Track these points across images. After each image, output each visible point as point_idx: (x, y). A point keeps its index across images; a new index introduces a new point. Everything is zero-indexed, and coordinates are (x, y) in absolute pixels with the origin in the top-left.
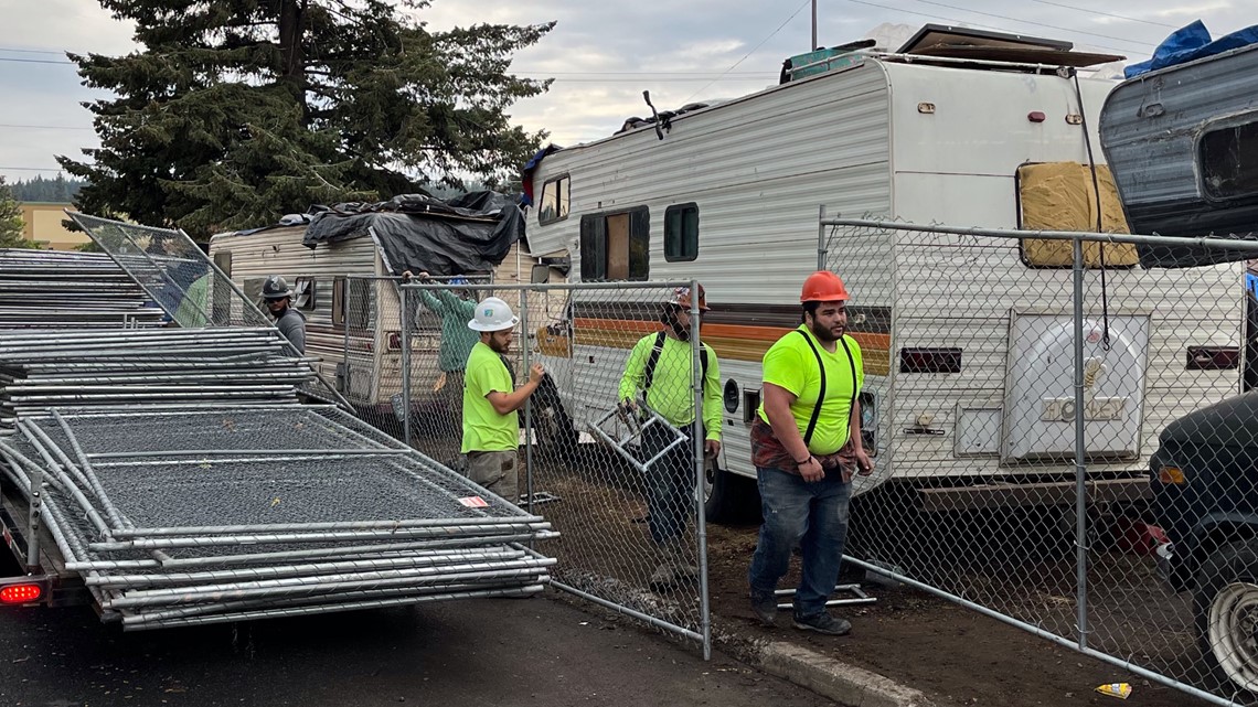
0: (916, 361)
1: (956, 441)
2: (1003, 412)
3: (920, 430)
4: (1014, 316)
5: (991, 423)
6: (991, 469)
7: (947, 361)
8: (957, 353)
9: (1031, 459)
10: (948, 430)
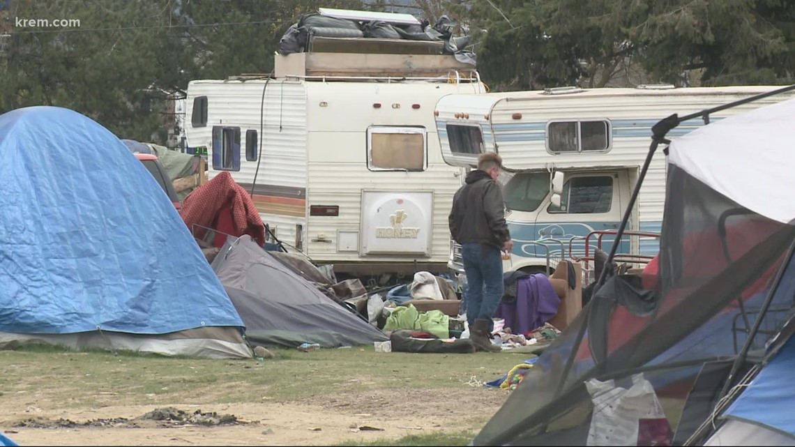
0: (318, 211)
1: (337, 245)
2: (360, 233)
3: (321, 240)
4: (364, 191)
5: (354, 237)
6: (354, 258)
7: (332, 211)
8: (337, 208)
9: (371, 254)
10: (334, 241)
